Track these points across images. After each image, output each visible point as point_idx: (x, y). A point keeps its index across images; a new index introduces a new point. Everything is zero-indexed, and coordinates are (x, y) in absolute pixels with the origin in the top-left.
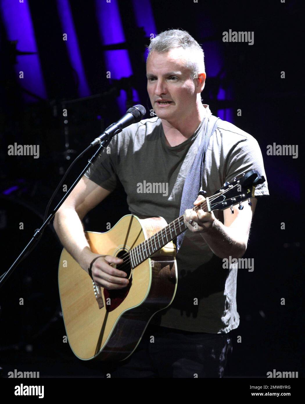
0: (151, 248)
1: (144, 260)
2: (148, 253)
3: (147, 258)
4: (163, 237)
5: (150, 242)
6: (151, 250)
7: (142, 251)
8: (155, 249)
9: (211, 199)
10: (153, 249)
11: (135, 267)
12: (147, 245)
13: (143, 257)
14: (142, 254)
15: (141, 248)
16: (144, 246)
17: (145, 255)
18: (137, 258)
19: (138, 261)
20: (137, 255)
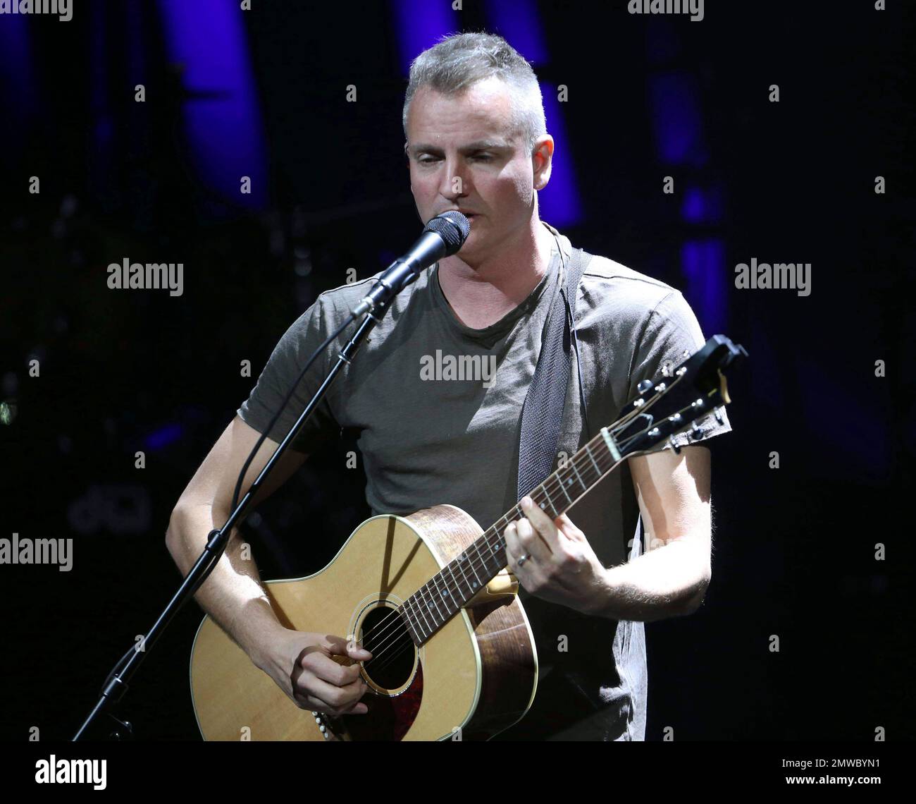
0: (463, 585)
1: (449, 618)
2: (458, 598)
3: (457, 611)
4: (494, 550)
5: (456, 572)
6: (466, 590)
7: (437, 598)
8: (475, 585)
9: (616, 430)
10: (472, 586)
11: (425, 641)
12: (449, 578)
13: (444, 611)
14: (441, 605)
15: (434, 591)
16: (441, 585)
17: (451, 605)
18: (428, 617)
19: (432, 623)
20: (425, 609)
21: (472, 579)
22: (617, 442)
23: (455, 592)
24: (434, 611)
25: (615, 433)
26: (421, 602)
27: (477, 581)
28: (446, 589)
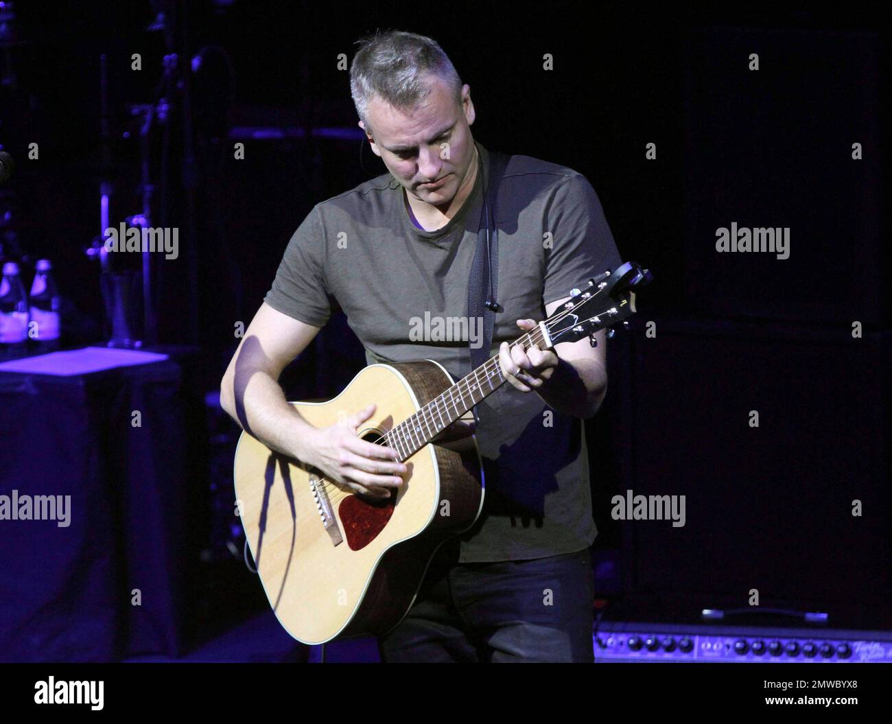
0: (431, 425)
1: (420, 448)
2: (427, 434)
3: (425, 445)
4: (456, 402)
5: (427, 414)
6: (433, 429)
7: (413, 433)
8: (440, 426)
9: (550, 323)
10: (437, 426)
12: (422, 419)
13: (416, 443)
14: (414, 437)
15: (411, 427)
16: (416, 423)
17: (421, 439)
18: (405, 445)
19: (407, 451)
20: (403, 439)
21: (438, 420)
22: (550, 333)
23: (425, 429)
24: (409, 441)
25: (549, 326)
26: (401, 434)
27: (441, 423)
28: (419, 427)
